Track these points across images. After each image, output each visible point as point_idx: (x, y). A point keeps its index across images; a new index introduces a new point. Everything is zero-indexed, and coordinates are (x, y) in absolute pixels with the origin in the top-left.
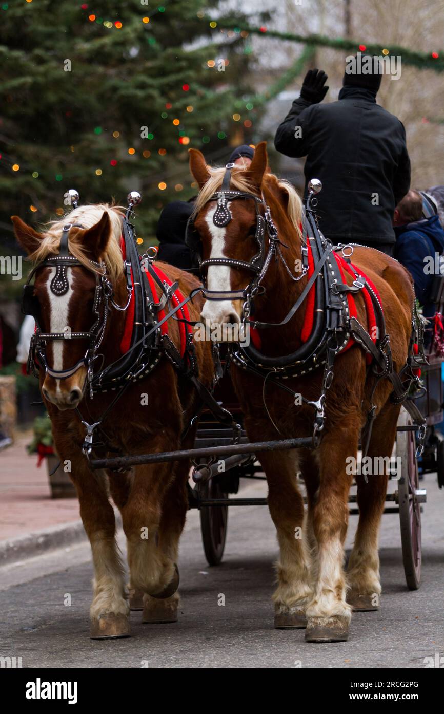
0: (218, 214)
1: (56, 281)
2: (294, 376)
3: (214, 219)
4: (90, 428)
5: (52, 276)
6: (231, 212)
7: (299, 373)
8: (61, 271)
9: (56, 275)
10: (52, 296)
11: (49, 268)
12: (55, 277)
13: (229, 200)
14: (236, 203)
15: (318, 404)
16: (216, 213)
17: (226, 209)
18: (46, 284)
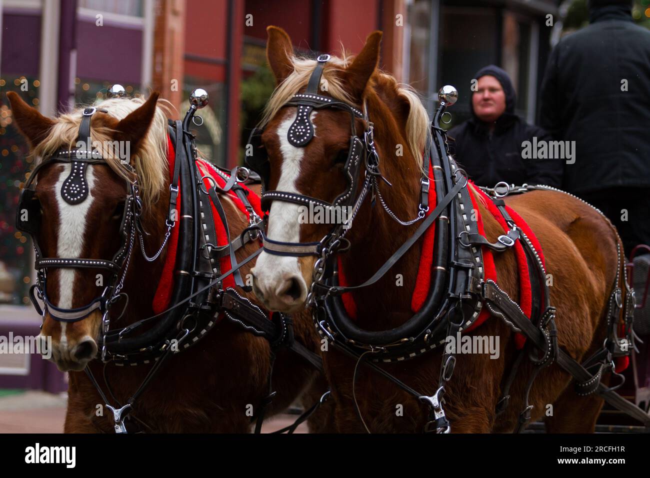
0: (296, 127)
1: (70, 184)
2: (399, 359)
3: (289, 133)
4: (117, 413)
5: (64, 176)
6: (314, 126)
7: (406, 356)
8: (78, 169)
9: (71, 175)
10: (62, 205)
11: (60, 165)
12: (69, 178)
13: (314, 109)
14: (324, 114)
15: (434, 400)
16: (293, 125)
17: (308, 122)
18: (55, 187)
